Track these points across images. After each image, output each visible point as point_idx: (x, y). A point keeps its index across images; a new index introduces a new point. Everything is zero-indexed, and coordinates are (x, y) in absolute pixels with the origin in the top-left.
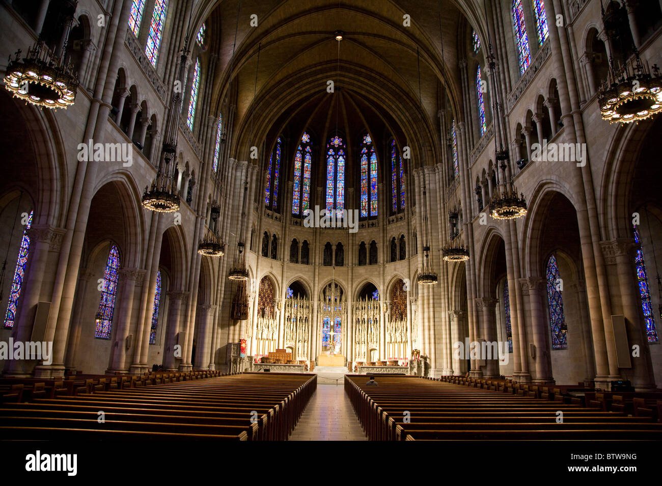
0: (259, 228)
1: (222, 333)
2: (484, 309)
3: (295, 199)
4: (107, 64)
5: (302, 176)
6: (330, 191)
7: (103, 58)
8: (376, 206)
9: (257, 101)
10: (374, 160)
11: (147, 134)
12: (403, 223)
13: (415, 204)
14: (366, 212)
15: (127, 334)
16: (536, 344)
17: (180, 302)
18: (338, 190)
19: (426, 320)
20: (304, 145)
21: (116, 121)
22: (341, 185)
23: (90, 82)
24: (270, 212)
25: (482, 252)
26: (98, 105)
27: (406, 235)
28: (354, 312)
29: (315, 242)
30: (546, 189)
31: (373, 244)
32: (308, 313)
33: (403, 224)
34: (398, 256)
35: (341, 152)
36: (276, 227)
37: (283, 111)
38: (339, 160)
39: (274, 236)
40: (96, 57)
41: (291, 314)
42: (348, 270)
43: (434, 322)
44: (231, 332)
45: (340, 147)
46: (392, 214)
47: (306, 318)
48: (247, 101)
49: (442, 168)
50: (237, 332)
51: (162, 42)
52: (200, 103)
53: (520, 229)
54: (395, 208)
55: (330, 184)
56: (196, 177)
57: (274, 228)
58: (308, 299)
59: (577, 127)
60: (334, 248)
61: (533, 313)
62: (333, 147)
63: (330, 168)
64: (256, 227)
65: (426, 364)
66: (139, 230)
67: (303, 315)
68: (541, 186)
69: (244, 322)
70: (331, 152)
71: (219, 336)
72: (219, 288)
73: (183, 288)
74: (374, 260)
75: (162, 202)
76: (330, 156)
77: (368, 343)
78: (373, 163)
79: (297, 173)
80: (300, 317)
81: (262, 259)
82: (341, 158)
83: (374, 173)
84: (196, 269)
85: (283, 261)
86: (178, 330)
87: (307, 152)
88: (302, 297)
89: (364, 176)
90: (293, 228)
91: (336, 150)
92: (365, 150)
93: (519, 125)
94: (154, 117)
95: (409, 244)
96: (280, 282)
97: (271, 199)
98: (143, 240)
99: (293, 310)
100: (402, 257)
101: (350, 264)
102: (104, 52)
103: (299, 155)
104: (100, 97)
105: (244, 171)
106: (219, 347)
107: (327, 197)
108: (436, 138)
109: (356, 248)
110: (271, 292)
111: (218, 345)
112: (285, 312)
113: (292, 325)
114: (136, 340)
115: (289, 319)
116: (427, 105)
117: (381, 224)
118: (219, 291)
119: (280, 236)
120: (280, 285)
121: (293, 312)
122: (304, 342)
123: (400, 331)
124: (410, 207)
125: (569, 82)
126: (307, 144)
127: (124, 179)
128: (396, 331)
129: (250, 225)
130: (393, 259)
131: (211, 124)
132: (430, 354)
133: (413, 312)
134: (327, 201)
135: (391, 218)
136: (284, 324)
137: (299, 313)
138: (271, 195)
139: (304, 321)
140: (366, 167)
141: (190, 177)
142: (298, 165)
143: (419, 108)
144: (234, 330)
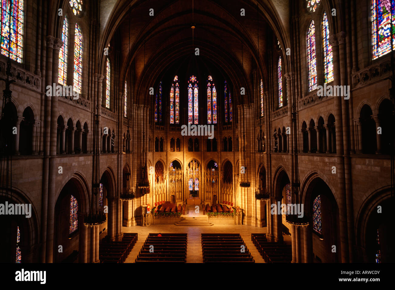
0: (152, 137)
1: (137, 201)
3: (171, 115)
4: (49, 130)
5: (174, 102)
6: (190, 109)
7: (46, 127)
8: (216, 118)
9: (146, 67)
10: (214, 90)
14: (210, 121)
17: (114, 203)
18: (195, 108)
20: (175, 83)
21: (62, 153)
22: (196, 105)
23: (40, 146)
24: (158, 126)
27: (232, 137)
28: (205, 176)
29: (183, 139)
30: (319, 176)
32: (181, 177)
33: (231, 131)
34: (228, 149)
35: (196, 85)
36: (162, 134)
38: (195, 90)
39: (161, 138)
40: (41, 127)
41: (172, 179)
42: (201, 153)
43: (248, 192)
44: (142, 199)
45: (195, 82)
46: (225, 124)
47: (180, 179)
48: (141, 67)
49: (254, 105)
50: (145, 199)
54: (226, 120)
55: (190, 105)
56: (115, 132)
57: (160, 134)
58: (181, 169)
59: (346, 167)
60: (193, 141)
62: (191, 82)
63: (190, 96)
64: (151, 137)
65: (243, 213)
67: (178, 178)
69: (148, 195)
70: (190, 85)
71: (136, 202)
72: (134, 178)
73: (114, 195)
74: (215, 149)
76: (189, 88)
77: (212, 192)
78: (214, 92)
79: (172, 100)
80: (177, 180)
81: (155, 153)
82: (196, 88)
83: (215, 99)
84: (121, 183)
85: (167, 151)
87: (176, 87)
88: (177, 168)
89: (209, 100)
90: (171, 132)
91: (193, 84)
92: (209, 84)
93: (305, 123)
94: (85, 125)
95: (234, 144)
96: (166, 163)
97: (158, 118)
99: (173, 176)
100: (230, 150)
101: (202, 151)
102: (46, 122)
103: (172, 89)
104: (48, 154)
105: (142, 110)
107: (189, 112)
108: (251, 87)
110: (161, 168)
111: (135, 207)
112: (169, 178)
113: (173, 184)
115: (171, 181)
116: (246, 66)
118: (134, 180)
119: (164, 138)
120: (166, 165)
121: (173, 178)
122: (180, 192)
123: (229, 189)
124: (235, 123)
126: (176, 81)
128: (227, 188)
129: (148, 136)
130: (225, 150)
131: (121, 97)
132: (245, 208)
133: (236, 180)
134: (189, 115)
135: (224, 126)
136: (169, 184)
137: (176, 178)
138: (158, 116)
139: (179, 181)
140: (210, 94)
141: (112, 135)
142: (172, 95)
143: (241, 66)
144: (143, 198)
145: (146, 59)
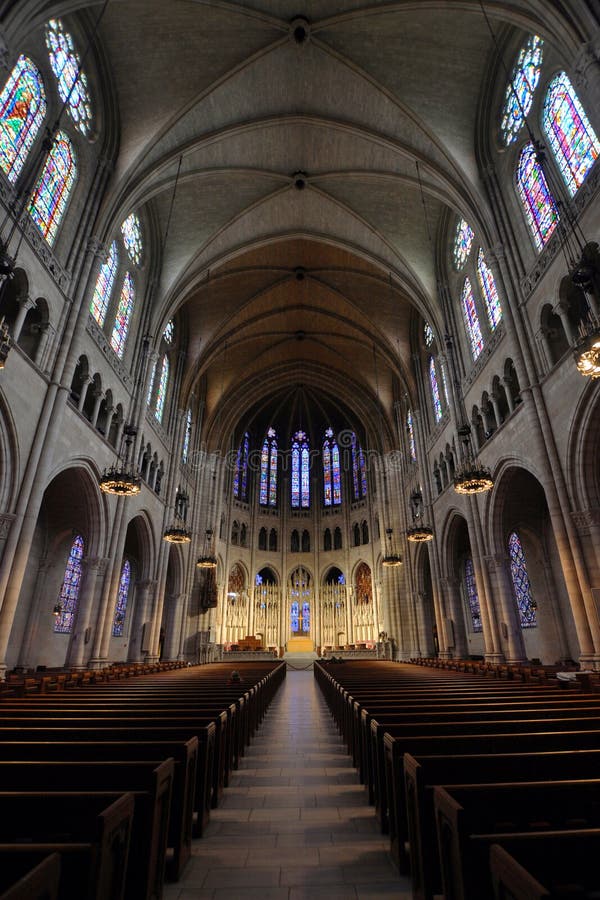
0: (228, 517)
1: (192, 622)
2: (449, 589)
3: (263, 489)
4: (66, 348)
5: (269, 468)
6: (295, 481)
7: (62, 342)
8: (339, 494)
9: (225, 398)
10: (336, 451)
11: (112, 423)
12: (366, 510)
13: (375, 491)
14: (330, 500)
15: (86, 626)
16: (507, 622)
17: (147, 592)
18: (303, 480)
19: (391, 602)
20: (270, 440)
21: (78, 407)
22: (306, 475)
23: (48, 365)
24: (237, 502)
25: (443, 533)
26: (55, 388)
27: (368, 521)
28: (322, 596)
30: (506, 465)
31: (338, 531)
32: (277, 598)
33: (364, 510)
34: (361, 541)
35: (305, 445)
36: (245, 516)
37: (249, 406)
39: (243, 525)
40: (55, 341)
41: (260, 600)
42: (315, 556)
43: (400, 603)
44: (201, 620)
45: (304, 441)
46: (354, 501)
47: (275, 604)
48: (215, 397)
50: (207, 621)
51: (128, 335)
52: (168, 397)
53: (482, 507)
54: (357, 496)
55: (295, 474)
56: (165, 467)
57: (243, 517)
58: (277, 585)
59: (537, 401)
60: (301, 535)
61: (501, 591)
62: (297, 441)
63: (295, 461)
64: (225, 517)
65: (393, 646)
66: (103, 518)
67: (272, 601)
68: (501, 463)
69: (213, 609)
70: (296, 445)
71: (189, 625)
72: (189, 576)
73: (151, 578)
74: (338, 546)
75: (121, 483)
76: (294, 449)
77: (336, 627)
78: (335, 455)
79: (264, 465)
80: (270, 603)
81: (231, 547)
83: (336, 464)
84: (164, 558)
85: (252, 549)
86: (144, 620)
87: (273, 446)
88: (271, 582)
89: (326, 467)
90: (262, 517)
91: (301, 443)
92: (327, 443)
93: (475, 407)
94: (120, 407)
95: (371, 529)
96: (249, 569)
97: (240, 490)
98: (107, 527)
99: (262, 596)
100: (366, 542)
101: (316, 550)
102: (64, 337)
103: (265, 449)
104: (58, 380)
106: (188, 636)
107: (293, 487)
108: (394, 428)
109: (322, 534)
110: (241, 579)
111: (187, 634)
112: (255, 599)
113: (261, 611)
114: (97, 632)
115: (259, 605)
116: (385, 398)
117: (344, 511)
118: (189, 579)
119: (249, 525)
120: (250, 572)
121: (262, 598)
122: (274, 628)
123: (366, 614)
124: (371, 494)
125: (525, 358)
126: (273, 438)
127: (86, 466)
128: (362, 613)
129: (220, 514)
130: (357, 544)
131: (180, 417)
132: (397, 635)
134: (293, 491)
135: (353, 505)
136: (254, 611)
137: (268, 599)
138: (240, 485)
139: (273, 607)
140: (328, 458)
141: (159, 468)
142: (264, 458)
143: (376, 399)
144: (204, 618)
145: (225, 385)
